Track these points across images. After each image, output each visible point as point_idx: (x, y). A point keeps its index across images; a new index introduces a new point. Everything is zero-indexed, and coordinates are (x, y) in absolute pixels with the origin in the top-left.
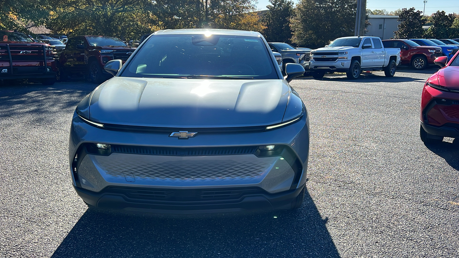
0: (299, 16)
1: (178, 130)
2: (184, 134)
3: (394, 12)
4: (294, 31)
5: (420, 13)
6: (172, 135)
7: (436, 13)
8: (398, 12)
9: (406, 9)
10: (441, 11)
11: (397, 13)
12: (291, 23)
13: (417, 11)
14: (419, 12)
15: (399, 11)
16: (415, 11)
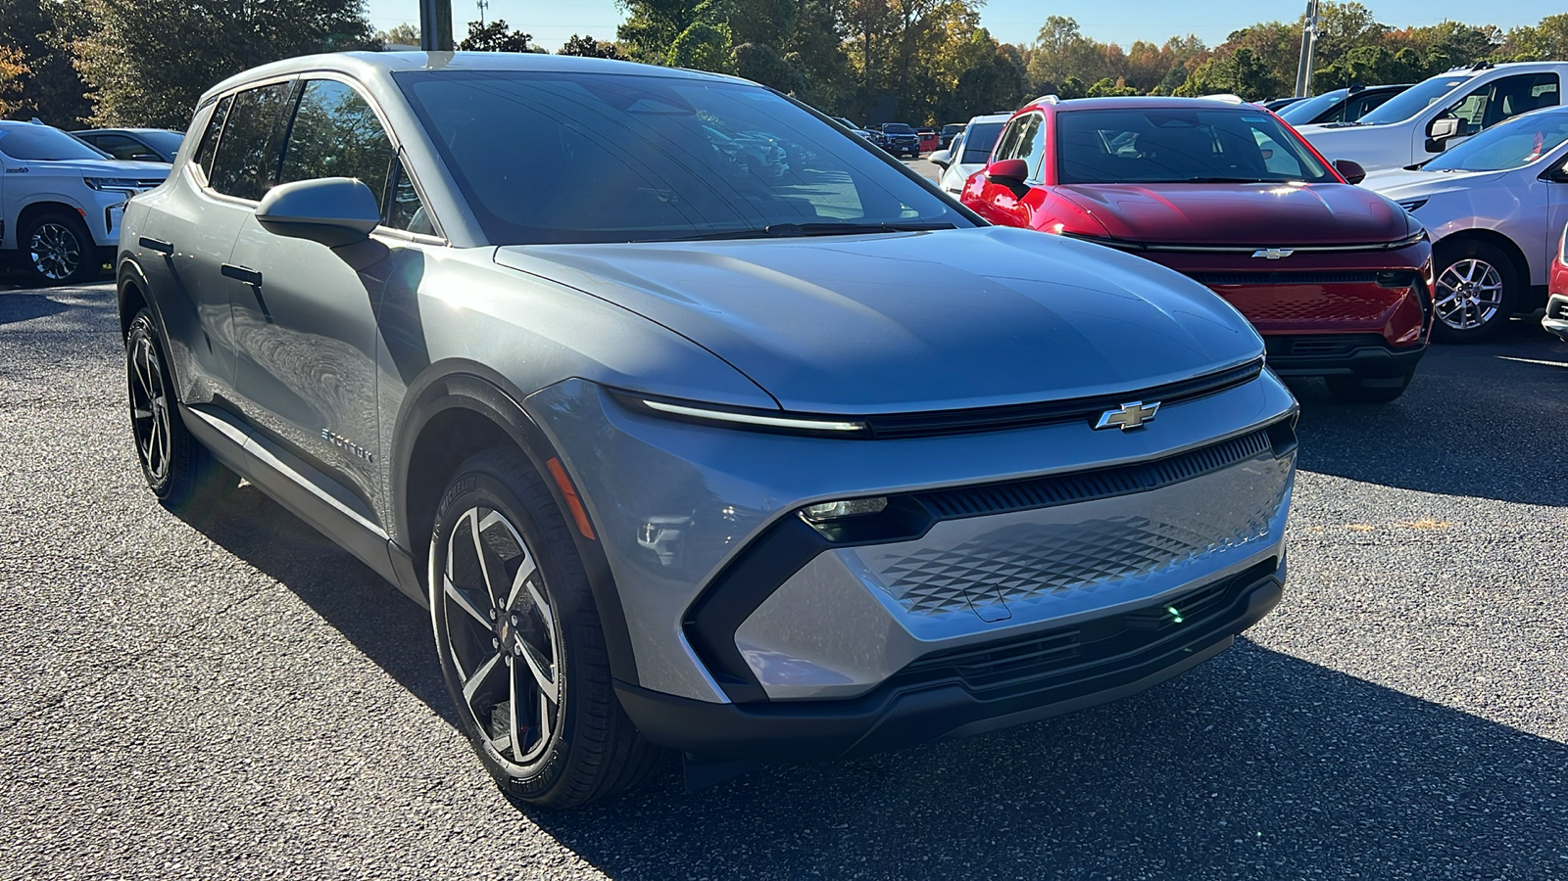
0: (110, 29)
1: (1114, 401)
2: (1128, 414)
3: (387, 32)
4: (97, 89)
5: (525, 40)
6: (1104, 420)
7: (569, 42)
8: (403, 33)
9: (481, 24)
10: (582, 37)
11: (400, 36)
12: (78, 57)
13: (515, 34)
14: (522, 36)
15: (403, 29)
16: (510, 33)
